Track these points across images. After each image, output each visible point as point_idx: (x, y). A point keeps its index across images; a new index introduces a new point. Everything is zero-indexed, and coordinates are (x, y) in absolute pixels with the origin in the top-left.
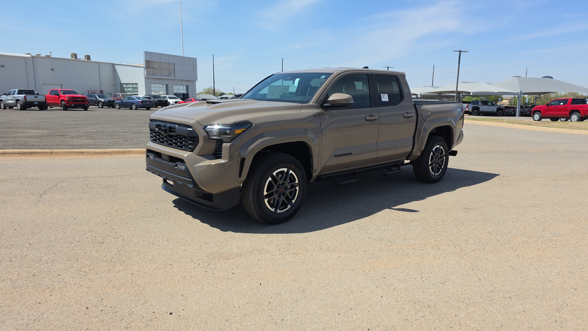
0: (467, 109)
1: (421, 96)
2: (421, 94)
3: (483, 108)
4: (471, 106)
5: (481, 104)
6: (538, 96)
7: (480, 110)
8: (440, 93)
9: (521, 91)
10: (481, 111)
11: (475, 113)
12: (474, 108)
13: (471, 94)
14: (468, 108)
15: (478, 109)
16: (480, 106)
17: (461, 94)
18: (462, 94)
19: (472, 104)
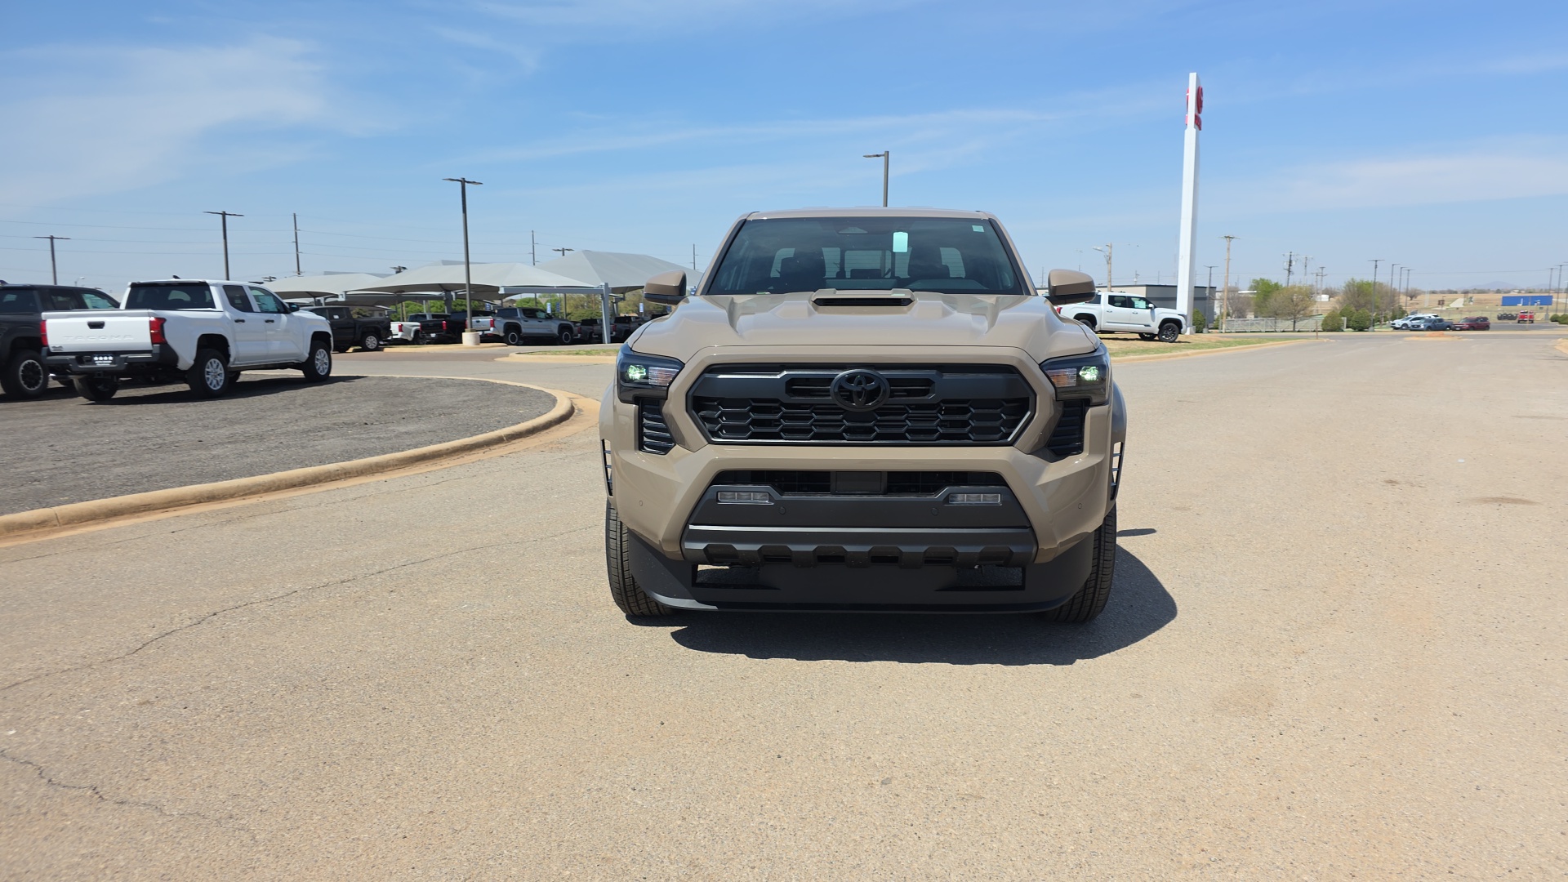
0: (492, 329)
1: (348, 297)
2: (346, 292)
3: (529, 327)
4: (501, 323)
5: (523, 316)
6: (621, 296)
7: (523, 330)
8: (400, 290)
9: (606, 284)
10: (526, 334)
11: (513, 338)
12: (509, 328)
13: (502, 291)
14: (494, 327)
15: (517, 328)
16: (522, 321)
17: (453, 293)
18: (456, 293)
19: (504, 317)
